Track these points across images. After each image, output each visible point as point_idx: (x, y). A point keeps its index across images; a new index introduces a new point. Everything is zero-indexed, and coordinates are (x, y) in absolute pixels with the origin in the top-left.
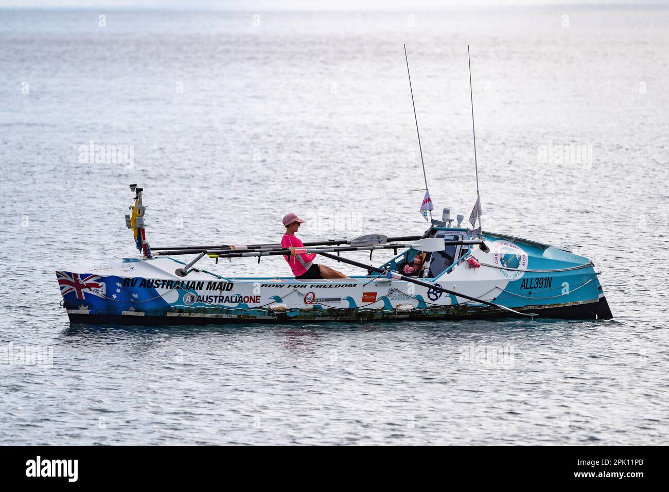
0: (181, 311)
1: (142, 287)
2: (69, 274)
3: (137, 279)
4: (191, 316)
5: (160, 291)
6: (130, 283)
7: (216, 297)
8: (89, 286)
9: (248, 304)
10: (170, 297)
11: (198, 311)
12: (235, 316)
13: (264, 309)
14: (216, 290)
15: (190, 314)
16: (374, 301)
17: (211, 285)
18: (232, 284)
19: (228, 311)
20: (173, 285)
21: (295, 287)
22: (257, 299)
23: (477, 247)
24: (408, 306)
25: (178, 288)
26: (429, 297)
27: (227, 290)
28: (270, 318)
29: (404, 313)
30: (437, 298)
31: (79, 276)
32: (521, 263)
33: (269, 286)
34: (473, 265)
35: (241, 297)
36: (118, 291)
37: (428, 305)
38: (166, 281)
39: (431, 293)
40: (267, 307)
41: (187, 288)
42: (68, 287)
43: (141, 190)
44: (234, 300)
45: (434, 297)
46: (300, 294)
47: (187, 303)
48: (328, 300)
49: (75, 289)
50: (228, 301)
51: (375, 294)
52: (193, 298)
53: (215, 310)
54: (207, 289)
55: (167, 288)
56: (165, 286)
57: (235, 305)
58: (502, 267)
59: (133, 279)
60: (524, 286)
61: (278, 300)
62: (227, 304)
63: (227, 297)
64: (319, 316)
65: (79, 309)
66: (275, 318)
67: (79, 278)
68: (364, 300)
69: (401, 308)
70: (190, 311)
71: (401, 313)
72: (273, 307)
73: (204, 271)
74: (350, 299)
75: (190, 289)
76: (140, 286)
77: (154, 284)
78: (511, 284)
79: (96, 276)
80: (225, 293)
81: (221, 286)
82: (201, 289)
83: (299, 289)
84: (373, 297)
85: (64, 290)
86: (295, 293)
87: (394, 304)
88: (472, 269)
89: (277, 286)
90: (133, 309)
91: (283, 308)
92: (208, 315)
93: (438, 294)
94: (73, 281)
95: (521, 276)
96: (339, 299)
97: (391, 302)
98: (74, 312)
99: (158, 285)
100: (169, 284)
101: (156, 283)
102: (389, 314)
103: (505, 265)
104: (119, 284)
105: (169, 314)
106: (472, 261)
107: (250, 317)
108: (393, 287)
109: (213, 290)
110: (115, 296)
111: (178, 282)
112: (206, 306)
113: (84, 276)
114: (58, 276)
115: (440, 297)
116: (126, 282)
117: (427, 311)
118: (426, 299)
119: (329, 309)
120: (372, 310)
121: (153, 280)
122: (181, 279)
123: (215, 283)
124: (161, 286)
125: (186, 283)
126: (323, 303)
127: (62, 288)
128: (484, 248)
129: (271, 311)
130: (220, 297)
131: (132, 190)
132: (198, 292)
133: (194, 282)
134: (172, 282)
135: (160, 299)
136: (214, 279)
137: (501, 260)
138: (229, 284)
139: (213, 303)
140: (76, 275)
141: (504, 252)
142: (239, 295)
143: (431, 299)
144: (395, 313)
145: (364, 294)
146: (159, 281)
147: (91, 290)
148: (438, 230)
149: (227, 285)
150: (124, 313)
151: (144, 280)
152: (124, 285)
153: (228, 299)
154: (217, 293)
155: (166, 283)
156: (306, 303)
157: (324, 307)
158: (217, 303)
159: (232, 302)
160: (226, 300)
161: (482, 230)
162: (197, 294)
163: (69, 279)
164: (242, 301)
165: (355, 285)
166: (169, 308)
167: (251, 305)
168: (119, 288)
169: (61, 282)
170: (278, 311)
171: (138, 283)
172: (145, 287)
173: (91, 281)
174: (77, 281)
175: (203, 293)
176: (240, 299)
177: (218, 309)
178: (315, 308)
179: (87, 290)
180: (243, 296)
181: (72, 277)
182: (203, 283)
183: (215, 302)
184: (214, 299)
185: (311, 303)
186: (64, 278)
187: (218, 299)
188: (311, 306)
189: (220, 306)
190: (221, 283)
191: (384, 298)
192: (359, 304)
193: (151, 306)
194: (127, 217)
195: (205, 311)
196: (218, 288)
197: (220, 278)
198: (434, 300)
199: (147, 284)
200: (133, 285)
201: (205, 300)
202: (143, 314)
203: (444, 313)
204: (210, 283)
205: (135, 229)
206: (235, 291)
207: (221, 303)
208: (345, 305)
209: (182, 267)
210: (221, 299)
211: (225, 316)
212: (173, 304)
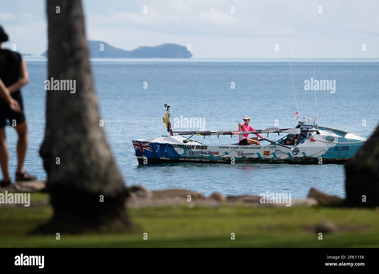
0: (185, 158)
1: (168, 147)
2: (138, 141)
3: (166, 144)
4: (190, 160)
5: (176, 149)
6: (163, 145)
7: (200, 152)
8: (146, 147)
9: (214, 155)
10: (181, 152)
11: (192, 158)
12: (208, 160)
13: (221, 157)
14: (200, 149)
15: (189, 159)
16: (269, 155)
17: (198, 147)
18: (207, 147)
19: (205, 158)
20: (182, 147)
21: (234, 148)
22: (218, 153)
23: (315, 132)
24: (284, 157)
25: (184, 148)
26: (293, 153)
27: (205, 149)
28: (223, 161)
29: (282, 160)
30: (297, 154)
31: (142, 142)
32: (335, 140)
33: (223, 148)
34: (312, 140)
35: (211, 152)
36: (158, 149)
37: (293, 157)
38: (178, 145)
39: (294, 152)
40: (222, 157)
41: (187, 148)
42: (137, 147)
43: (169, 107)
44: (208, 153)
45: (296, 154)
46: (236, 151)
47: (188, 154)
48: (248, 154)
49: (140, 148)
50: (205, 154)
51: (269, 152)
52: (190, 152)
53: (199, 158)
54: (196, 149)
55: (179, 148)
56: (178, 147)
57: (208, 155)
58: (326, 141)
59: (164, 144)
60: (336, 149)
61: (227, 153)
62: (205, 155)
63: (205, 152)
64: (245, 161)
65: (142, 156)
66: (225, 161)
67: (142, 143)
68: (264, 154)
69: (281, 158)
70: (189, 158)
71: (281, 160)
72: (224, 156)
73: (195, 141)
74: (258, 154)
75: (189, 148)
76: (167, 147)
77: (173, 146)
78: (330, 148)
79: (149, 142)
80: (204, 151)
81: (202, 147)
82: (193, 148)
83: (236, 149)
84: (269, 153)
85: (136, 148)
86: (234, 151)
87: (278, 156)
88: (313, 142)
89: (226, 148)
90: (165, 157)
91: (229, 157)
92: (197, 160)
93: (297, 152)
94: (139, 144)
95: (334, 145)
96: (253, 154)
97: (276, 155)
98: (140, 157)
99: (175, 147)
100: (180, 146)
101: (174, 146)
102: (276, 160)
103: (327, 140)
104: (158, 146)
105: (180, 159)
106: (312, 139)
107: (214, 161)
108: (277, 149)
109: (199, 149)
110: (157, 151)
111: (184, 145)
112: (196, 156)
113: (144, 142)
114: (133, 142)
115: (298, 153)
116: (162, 145)
117: (293, 159)
118: (292, 154)
119: (249, 158)
120: (268, 158)
121: (173, 145)
122: (185, 144)
123: (199, 146)
124: (176, 147)
125: (187, 146)
126: (247, 155)
127: (135, 147)
128: (318, 133)
129: (224, 159)
130: (202, 152)
131: (166, 106)
132: (192, 149)
133: (190, 146)
134: (181, 145)
135: (176, 153)
136: (199, 144)
137: (326, 138)
138: (205, 146)
139: (199, 154)
140: (140, 142)
141: (327, 135)
142: (210, 151)
143: (294, 154)
144: (278, 160)
145: (264, 152)
146: (176, 145)
147: (147, 148)
148: (301, 126)
149: (205, 147)
150: (161, 158)
151: (169, 144)
152: (161, 146)
153: (205, 153)
154: (200, 150)
155: (178, 146)
156: (239, 155)
157: (247, 157)
158: (201, 155)
159: (207, 154)
160: (204, 154)
161: (318, 125)
162: (191, 150)
163: (138, 143)
164: (211, 154)
165: (260, 148)
166: (180, 156)
167: (215, 156)
168: (159, 148)
169: (134, 145)
170: (227, 158)
171: (167, 146)
172: (169, 147)
173: (147, 145)
174: (141, 145)
175: (194, 150)
176: (210, 153)
177: (201, 157)
178: (243, 157)
179: (145, 148)
180: (212, 152)
181: (139, 143)
182: (194, 146)
183: (200, 154)
184: (199, 153)
185: (241, 155)
186: (135, 143)
187: (201, 153)
188: (241, 157)
189: (202, 156)
190: (202, 146)
191: (273, 154)
192: (262, 155)
193: (172, 155)
194: (163, 118)
195: (195, 158)
196: (201, 148)
197: (202, 144)
198: (295, 155)
199: (170, 146)
200: (165, 147)
201: (195, 153)
202: (169, 159)
203: (300, 160)
204: (197, 146)
205: (166, 123)
206: (208, 150)
207: (202, 155)
208: (256, 156)
209: (186, 139)
210: (202, 153)
211: (204, 160)
212: (182, 155)
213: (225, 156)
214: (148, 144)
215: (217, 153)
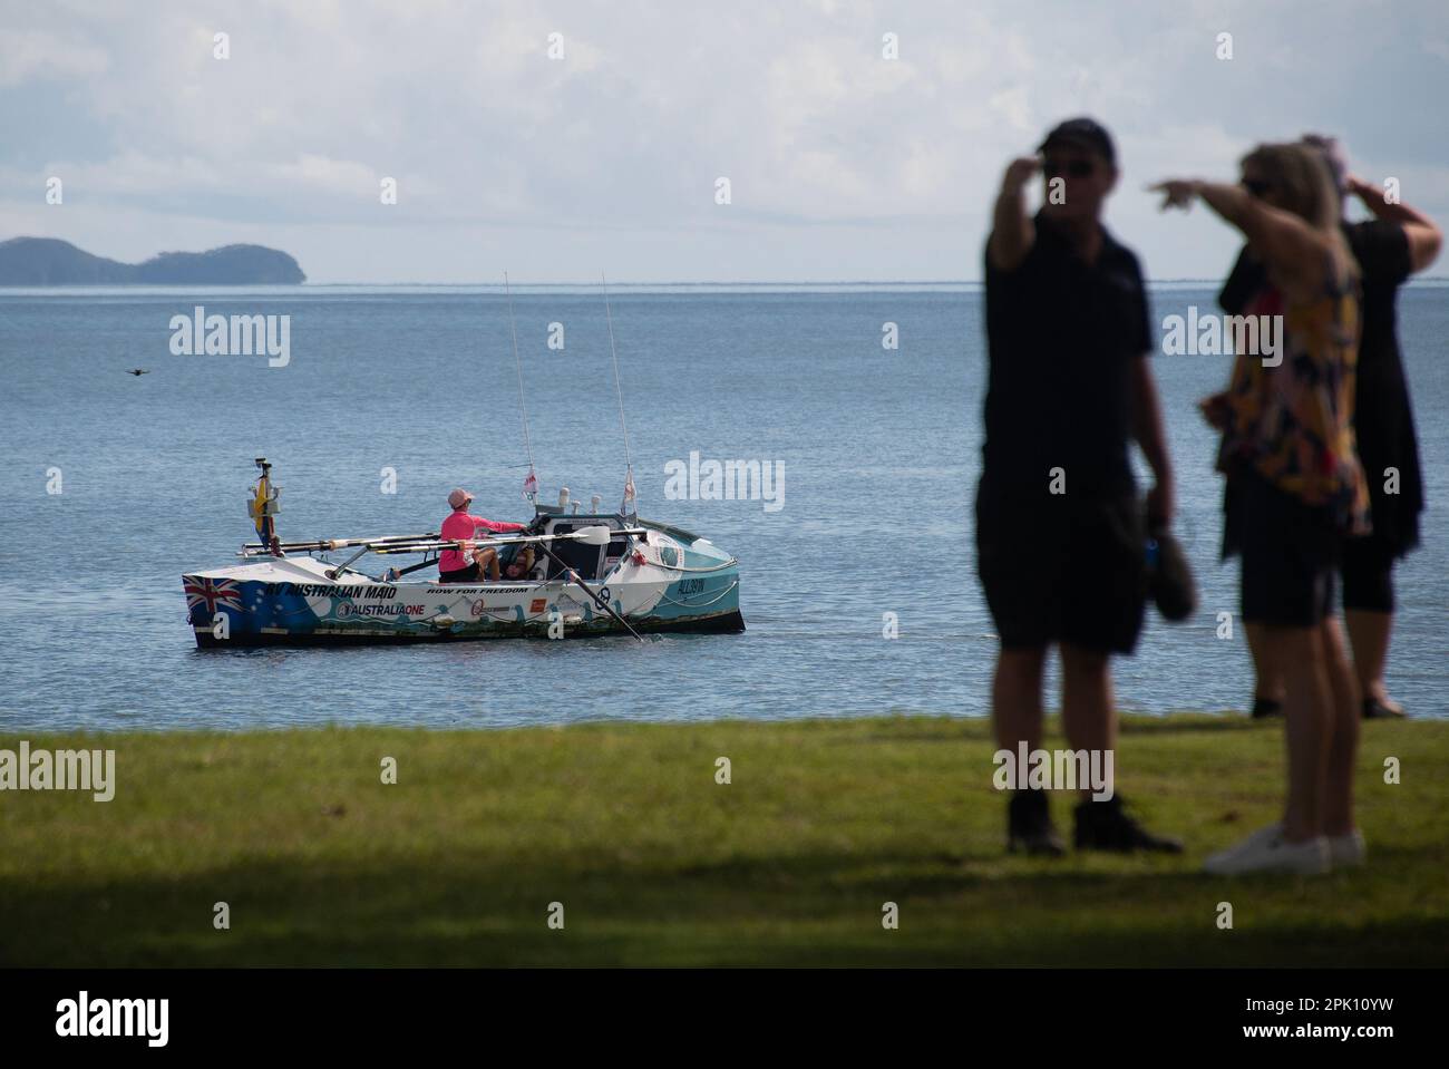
0: (332, 626)
1: (289, 594)
2: (199, 579)
3: (284, 584)
4: (343, 633)
5: (310, 600)
7: (374, 607)
8: (224, 595)
9: (411, 616)
10: (321, 607)
11: (351, 626)
12: (393, 633)
13: (427, 622)
14: (376, 597)
15: (341, 631)
16: (542, 610)
17: (371, 592)
18: (395, 589)
19: (386, 626)
20: (325, 591)
24: (577, 616)
25: (332, 595)
26: (596, 605)
27: (388, 597)
28: (432, 634)
29: (570, 626)
31: (212, 581)
32: (678, 559)
35: (403, 607)
36: (259, 600)
37: (595, 617)
39: (599, 599)
40: (430, 620)
41: (342, 596)
42: (196, 596)
44: (395, 610)
46: (469, 602)
47: (340, 616)
48: (496, 609)
49: (205, 599)
51: (544, 601)
52: (347, 608)
53: (372, 625)
54: (366, 597)
55: (318, 595)
56: (316, 593)
57: (395, 618)
58: (662, 564)
59: (279, 584)
60: (683, 590)
61: (444, 610)
62: (386, 617)
63: (388, 607)
64: (485, 631)
65: (209, 626)
66: (438, 633)
67: (212, 585)
68: (533, 610)
69: (567, 619)
70: (341, 626)
71: (568, 626)
72: (437, 619)
73: (359, 573)
74: (518, 608)
75: (345, 596)
76: (285, 594)
77: (304, 591)
78: (670, 587)
79: (233, 581)
80: (386, 602)
81: (382, 592)
82: (358, 596)
84: (542, 606)
85: (192, 600)
87: (560, 615)
88: (638, 567)
90: (274, 625)
91: (448, 620)
92: (362, 631)
94: (204, 588)
95: (678, 576)
96: (507, 609)
97: (559, 612)
98: (203, 630)
99: (309, 592)
100: (321, 590)
101: (306, 589)
103: (665, 561)
104: (260, 592)
105: (317, 631)
106: (636, 556)
107: (409, 633)
109: (373, 597)
110: (254, 608)
111: (333, 588)
112: (363, 619)
113: (217, 581)
114: (185, 582)
116: (269, 588)
117: (593, 624)
118: (593, 608)
119: (495, 622)
120: (540, 622)
121: (303, 585)
122: (335, 582)
123: (376, 588)
124: (311, 593)
126: (492, 613)
127: (189, 598)
128: (645, 539)
129: (435, 626)
130: (380, 606)
131: (258, 465)
132: (356, 600)
133: (351, 588)
134: (320, 586)
135: (310, 612)
136: (373, 583)
137: (661, 555)
138: (390, 589)
139: (371, 615)
140: (208, 580)
141: (663, 545)
142: (401, 604)
145: (533, 601)
146: (309, 586)
147: (226, 600)
149: (388, 591)
150: (265, 630)
151: (292, 585)
152: (266, 592)
153: (389, 611)
154: (375, 601)
155: (317, 589)
156: (473, 613)
157: (491, 619)
158: (375, 616)
159: (392, 614)
160: (385, 611)
161: (639, 516)
162: (353, 604)
163: (199, 585)
164: (403, 612)
165: (525, 589)
166: (317, 623)
167: (413, 617)
168: (261, 597)
169: (188, 590)
170: (442, 624)
171: (286, 588)
172: (292, 594)
173: (226, 588)
174: (209, 588)
175: (360, 602)
176: (402, 609)
177: (376, 623)
178: (483, 621)
180: (406, 605)
181: (202, 583)
182: (361, 588)
183: (374, 613)
184: (372, 609)
185: (478, 613)
186: (192, 584)
187: (377, 609)
188: (477, 618)
189: (378, 618)
190: (381, 588)
191: (553, 607)
192: (528, 615)
193: (297, 620)
194: (250, 503)
195: (359, 626)
196: (378, 595)
198: (600, 609)
199: (293, 590)
200: (278, 593)
201: (362, 610)
202: (285, 632)
203: (607, 626)
204: (370, 588)
205: (259, 517)
206: (398, 599)
207: (380, 616)
208: (512, 616)
209: (334, 568)
210: (380, 609)
211: (381, 633)
212: (325, 617)
213: (440, 619)
214: (231, 584)
215: (419, 610)
